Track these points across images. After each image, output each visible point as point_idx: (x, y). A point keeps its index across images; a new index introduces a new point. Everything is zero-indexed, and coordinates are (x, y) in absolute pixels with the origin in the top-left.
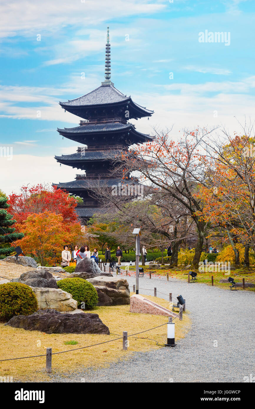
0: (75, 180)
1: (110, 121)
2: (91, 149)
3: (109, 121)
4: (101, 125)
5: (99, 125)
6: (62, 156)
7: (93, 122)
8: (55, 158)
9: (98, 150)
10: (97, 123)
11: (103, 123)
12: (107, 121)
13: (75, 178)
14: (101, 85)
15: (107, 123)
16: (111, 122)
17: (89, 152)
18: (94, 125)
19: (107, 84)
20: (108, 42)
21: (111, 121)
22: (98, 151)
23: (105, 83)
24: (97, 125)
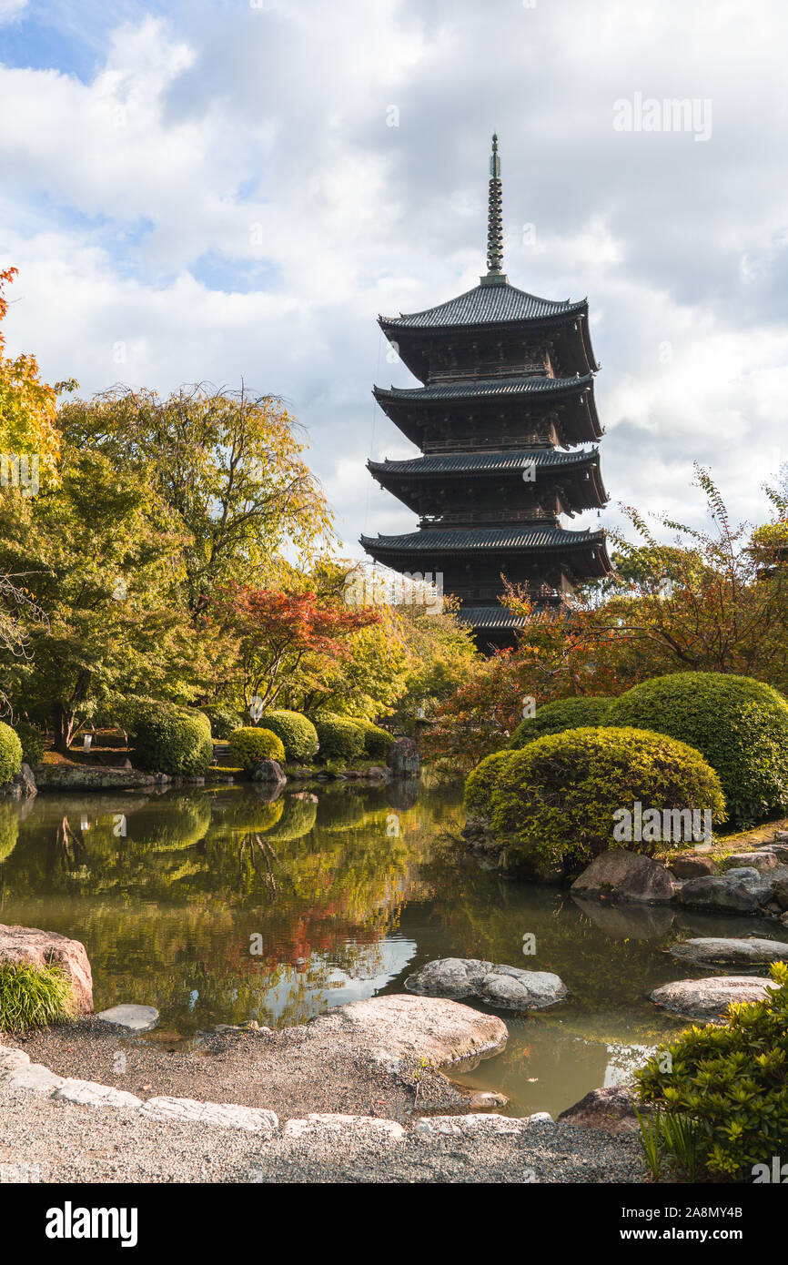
0: (419, 529)
1: (518, 372)
2: (463, 446)
3: (513, 372)
4: (491, 382)
5: (486, 382)
6: (387, 461)
7: (467, 376)
8: (368, 467)
9: (482, 449)
10: (480, 378)
11: (495, 378)
12: (508, 373)
13: (418, 526)
14: (478, 283)
15: (506, 377)
16: (520, 375)
17: (456, 454)
18: (470, 383)
19: (496, 281)
20: (495, 175)
21: (520, 372)
22: (482, 453)
23: (491, 279)
24: (478, 383)
